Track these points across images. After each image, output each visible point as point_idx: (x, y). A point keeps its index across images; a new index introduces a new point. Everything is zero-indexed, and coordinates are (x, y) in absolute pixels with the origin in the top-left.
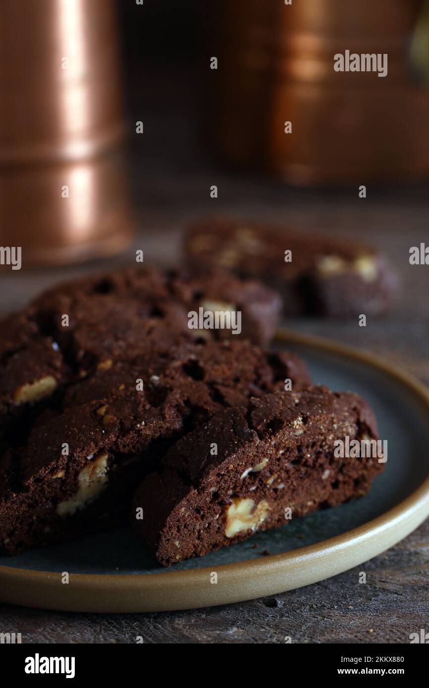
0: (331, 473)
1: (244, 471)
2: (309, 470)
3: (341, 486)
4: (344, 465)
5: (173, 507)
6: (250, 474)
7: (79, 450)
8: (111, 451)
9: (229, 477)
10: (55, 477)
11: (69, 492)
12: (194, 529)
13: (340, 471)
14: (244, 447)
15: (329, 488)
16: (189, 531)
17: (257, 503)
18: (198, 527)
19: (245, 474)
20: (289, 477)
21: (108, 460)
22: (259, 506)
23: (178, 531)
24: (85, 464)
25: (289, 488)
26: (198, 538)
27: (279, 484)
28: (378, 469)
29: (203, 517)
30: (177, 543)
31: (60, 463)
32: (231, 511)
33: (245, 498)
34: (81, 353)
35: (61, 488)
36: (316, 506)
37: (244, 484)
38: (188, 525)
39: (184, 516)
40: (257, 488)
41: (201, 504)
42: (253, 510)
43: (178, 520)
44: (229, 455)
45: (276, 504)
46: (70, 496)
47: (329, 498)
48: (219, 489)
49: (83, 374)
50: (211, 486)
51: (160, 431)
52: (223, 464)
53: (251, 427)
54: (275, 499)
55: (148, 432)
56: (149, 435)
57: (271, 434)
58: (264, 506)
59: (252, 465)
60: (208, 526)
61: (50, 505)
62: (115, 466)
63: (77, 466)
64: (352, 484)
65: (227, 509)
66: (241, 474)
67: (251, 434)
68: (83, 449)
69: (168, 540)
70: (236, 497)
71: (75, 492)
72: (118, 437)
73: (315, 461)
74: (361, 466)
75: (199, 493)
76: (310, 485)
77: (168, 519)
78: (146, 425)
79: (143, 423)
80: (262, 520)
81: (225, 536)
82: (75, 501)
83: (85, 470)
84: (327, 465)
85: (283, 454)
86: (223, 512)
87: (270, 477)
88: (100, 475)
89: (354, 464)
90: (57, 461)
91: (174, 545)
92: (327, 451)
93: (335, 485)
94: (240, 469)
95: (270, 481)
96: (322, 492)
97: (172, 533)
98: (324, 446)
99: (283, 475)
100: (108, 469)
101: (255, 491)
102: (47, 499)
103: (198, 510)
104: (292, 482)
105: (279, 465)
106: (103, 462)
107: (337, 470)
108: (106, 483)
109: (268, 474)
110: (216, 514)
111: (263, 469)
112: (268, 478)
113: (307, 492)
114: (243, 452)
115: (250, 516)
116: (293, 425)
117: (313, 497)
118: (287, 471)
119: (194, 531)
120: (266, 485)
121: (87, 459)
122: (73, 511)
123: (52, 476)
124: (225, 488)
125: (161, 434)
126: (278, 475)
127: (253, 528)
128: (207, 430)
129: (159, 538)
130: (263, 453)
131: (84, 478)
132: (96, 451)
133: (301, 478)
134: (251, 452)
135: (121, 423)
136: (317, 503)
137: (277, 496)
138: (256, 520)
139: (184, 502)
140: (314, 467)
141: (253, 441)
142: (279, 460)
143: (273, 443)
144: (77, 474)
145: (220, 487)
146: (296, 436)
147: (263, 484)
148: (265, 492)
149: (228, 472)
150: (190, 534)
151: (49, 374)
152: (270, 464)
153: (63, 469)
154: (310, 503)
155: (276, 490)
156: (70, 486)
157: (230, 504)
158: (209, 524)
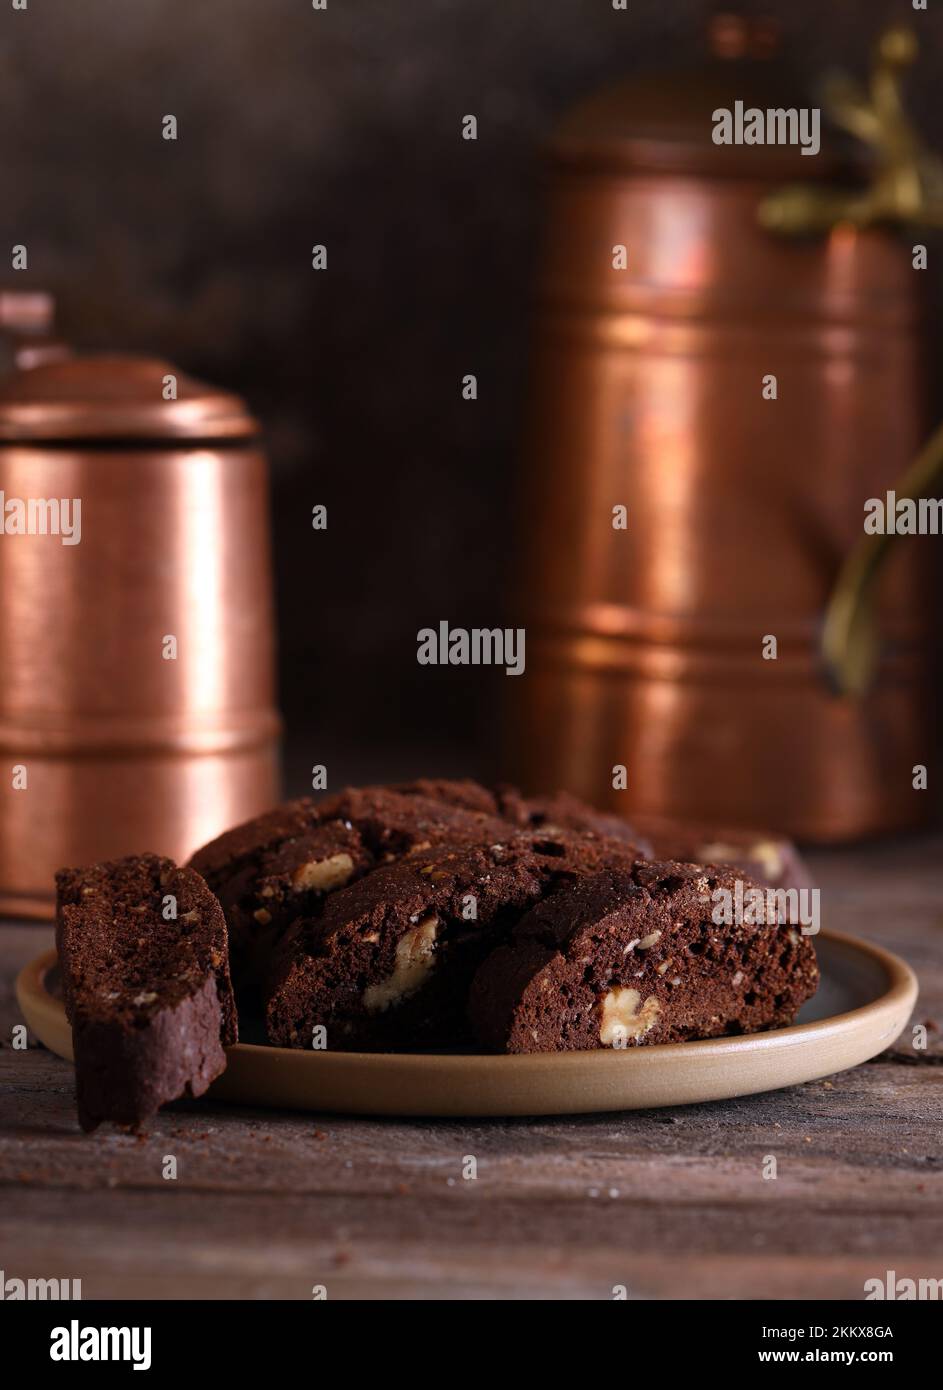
0: (744, 978)
1: (628, 942)
2: (714, 965)
3: (757, 1002)
4: (762, 970)
5: (533, 975)
6: (635, 948)
7: (401, 902)
8: (442, 914)
9: (609, 946)
10: (366, 940)
11: (382, 971)
12: (558, 1018)
13: (757, 978)
14: (630, 904)
15: (741, 1000)
16: (552, 1019)
17: (644, 998)
18: (563, 1017)
19: (630, 947)
20: (687, 971)
21: (439, 929)
22: (647, 1004)
23: (538, 1016)
24: (408, 928)
25: (686, 988)
26: (563, 1035)
27: (674, 977)
28: (808, 986)
29: (571, 1003)
30: (535, 1034)
31: (375, 918)
32: (610, 1002)
33: (627, 986)
34: (387, 832)
35: (372, 961)
36: (722, 1025)
37: (627, 964)
38: (551, 1010)
39: (546, 993)
40: (645, 976)
41: (569, 979)
42: (638, 1009)
43: (538, 998)
44: (610, 911)
45: (669, 1008)
46: (383, 977)
47: (741, 1016)
48: (594, 964)
49: (391, 858)
50: (584, 956)
51: (510, 893)
52: (602, 923)
53: (638, 883)
54: (668, 1000)
55: (494, 892)
56: (496, 897)
57: (666, 894)
58: (652, 1006)
59: (641, 936)
60: (578, 1019)
61: (354, 988)
62: (446, 943)
63: (397, 928)
64: (773, 1002)
65: (604, 998)
66: (625, 946)
67: (640, 891)
68: (407, 902)
69: (523, 1026)
70: (615, 983)
71: (391, 972)
72: (453, 893)
73: (724, 953)
74: (786, 977)
75: (567, 962)
76: (715, 990)
77: (525, 992)
78: (491, 879)
79: (488, 877)
80: (650, 1027)
81: (599, 1040)
82: (389, 987)
83: (406, 938)
84: (739, 965)
85: (681, 930)
86: (598, 1003)
87: (663, 962)
88: (426, 952)
89: (776, 971)
90: (371, 915)
91: (531, 1037)
92: (741, 939)
93: (750, 998)
94: (624, 937)
95: (663, 968)
96: (732, 1005)
97: (529, 1016)
98: (737, 931)
99: (681, 962)
100: (436, 944)
101: (642, 980)
102: (353, 976)
103: (565, 989)
104: (692, 979)
105: (675, 946)
106: (431, 930)
107: (752, 976)
108: (433, 968)
109: (660, 957)
110: (589, 1002)
111: (654, 946)
112: (660, 963)
113: (711, 1000)
114: (629, 910)
115: (634, 1018)
116: (697, 885)
117: (719, 1010)
118: (686, 960)
119: (558, 1022)
120: (656, 973)
121: (409, 921)
122: (385, 1005)
123: (363, 936)
124: (602, 962)
125: (511, 899)
126: (674, 962)
127: (637, 1038)
128: (576, 891)
129: (511, 1020)
130: (655, 919)
131: (404, 950)
132: (424, 908)
133: (704, 976)
134: (639, 913)
135: (457, 878)
136: (725, 1021)
137: (670, 996)
138: (642, 1025)
139: (547, 970)
140: (722, 962)
141: (643, 897)
142: (675, 936)
143: (669, 906)
144: (395, 942)
145: (596, 959)
146: (700, 903)
147: (652, 972)
148: (655, 985)
149: (608, 938)
150: (553, 1025)
151: (342, 852)
152: (663, 940)
153: (376, 930)
154: (714, 1019)
155: (669, 986)
156: (383, 962)
157: (608, 992)
158: (579, 1015)
